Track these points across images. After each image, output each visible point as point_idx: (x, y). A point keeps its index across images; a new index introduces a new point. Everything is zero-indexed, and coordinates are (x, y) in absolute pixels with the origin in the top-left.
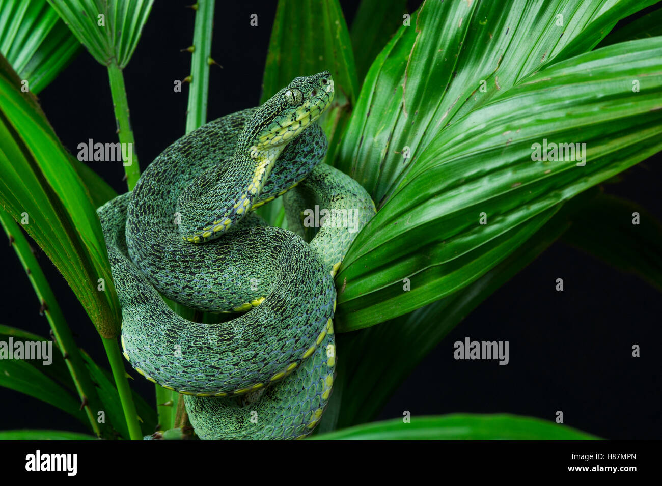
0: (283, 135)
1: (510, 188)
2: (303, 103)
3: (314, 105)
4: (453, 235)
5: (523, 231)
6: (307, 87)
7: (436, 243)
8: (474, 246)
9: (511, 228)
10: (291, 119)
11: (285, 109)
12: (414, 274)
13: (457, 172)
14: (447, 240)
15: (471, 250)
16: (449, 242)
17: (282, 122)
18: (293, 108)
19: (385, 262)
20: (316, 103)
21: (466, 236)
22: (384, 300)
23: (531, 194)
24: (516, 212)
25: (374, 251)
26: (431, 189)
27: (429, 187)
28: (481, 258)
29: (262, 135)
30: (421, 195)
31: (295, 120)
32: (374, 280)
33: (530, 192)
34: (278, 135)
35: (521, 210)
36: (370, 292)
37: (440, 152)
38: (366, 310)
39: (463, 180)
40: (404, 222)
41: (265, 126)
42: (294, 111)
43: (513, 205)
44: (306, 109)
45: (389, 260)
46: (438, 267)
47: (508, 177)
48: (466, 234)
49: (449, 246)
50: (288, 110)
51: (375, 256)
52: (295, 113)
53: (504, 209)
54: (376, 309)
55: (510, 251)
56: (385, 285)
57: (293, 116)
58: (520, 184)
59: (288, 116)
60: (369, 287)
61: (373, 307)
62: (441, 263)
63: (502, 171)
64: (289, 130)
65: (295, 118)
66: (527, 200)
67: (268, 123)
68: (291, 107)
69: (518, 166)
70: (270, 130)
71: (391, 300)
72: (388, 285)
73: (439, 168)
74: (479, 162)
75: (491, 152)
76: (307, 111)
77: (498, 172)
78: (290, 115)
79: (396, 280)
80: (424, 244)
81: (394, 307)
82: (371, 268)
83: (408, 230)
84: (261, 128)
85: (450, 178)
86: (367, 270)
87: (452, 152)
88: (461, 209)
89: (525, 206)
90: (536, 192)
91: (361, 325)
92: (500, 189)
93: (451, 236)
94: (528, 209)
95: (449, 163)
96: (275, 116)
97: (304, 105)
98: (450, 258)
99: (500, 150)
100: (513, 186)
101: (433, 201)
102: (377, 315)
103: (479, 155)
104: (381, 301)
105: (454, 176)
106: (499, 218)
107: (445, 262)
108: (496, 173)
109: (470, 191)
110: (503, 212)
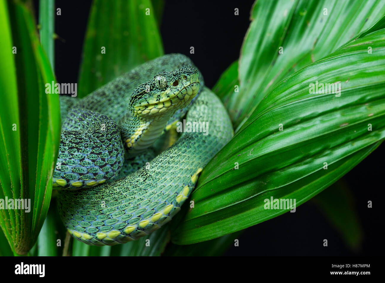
0: (151, 110)
1: (339, 127)
2: (166, 89)
3: (173, 94)
4: (288, 164)
5: (347, 163)
6: (171, 78)
7: (272, 172)
8: (305, 174)
9: (338, 160)
10: (156, 99)
11: (153, 90)
12: (252, 197)
13: (293, 114)
14: (283, 169)
15: (302, 177)
16: (284, 171)
17: (150, 100)
18: (159, 91)
19: (228, 187)
20: (175, 93)
21: (299, 166)
22: (225, 218)
23: (356, 133)
24: (342, 147)
25: (220, 177)
26: (271, 127)
27: (270, 125)
28: (310, 184)
29: (136, 105)
30: (262, 132)
31: (159, 101)
32: (218, 201)
33: (355, 131)
34: (147, 108)
35: (346, 146)
36: (214, 211)
37: (278, 99)
38: (208, 226)
39: (299, 120)
40: (246, 154)
41: (137, 99)
42: (159, 93)
43: (340, 141)
44: (167, 95)
45: (232, 185)
46: (273, 192)
47: (337, 118)
48: (299, 164)
49: (283, 173)
50: (154, 91)
51: (220, 181)
52: (159, 96)
53: (332, 144)
54: (217, 225)
55: (335, 179)
56: (227, 205)
57: (158, 97)
58: (347, 124)
59: (154, 96)
60: (214, 206)
61: (215, 223)
62: (276, 188)
63: (332, 113)
64: (155, 108)
65: (159, 99)
66: (352, 138)
67: (139, 97)
68: (157, 90)
69: (346, 109)
70: (140, 103)
71: (231, 218)
72: (229, 206)
73: (279, 110)
74: (313, 106)
75: (323, 98)
76: (168, 97)
77: (329, 114)
78: (156, 96)
79: (237, 201)
80: (263, 171)
81: (233, 224)
82: (216, 191)
83: (250, 159)
84: (135, 100)
85: (287, 118)
86: (212, 193)
87: (290, 98)
88: (296, 143)
89: (350, 143)
90: (360, 131)
91: (203, 238)
92: (330, 128)
93: (286, 165)
94: (352, 145)
95: (288, 106)
96: (145, 93)
97: (166, 91)
98: (284, 184)
99: (331, 96)
100: (341, 126)
101: (272, 136)
102: (218, 230)
103: (313, 100)
104: (222, 219)
105: (292, 116)
106: (328, 152)
107: (280, 187)
108: (327, 115)
109: (304, 129)
110: (331, 146)
